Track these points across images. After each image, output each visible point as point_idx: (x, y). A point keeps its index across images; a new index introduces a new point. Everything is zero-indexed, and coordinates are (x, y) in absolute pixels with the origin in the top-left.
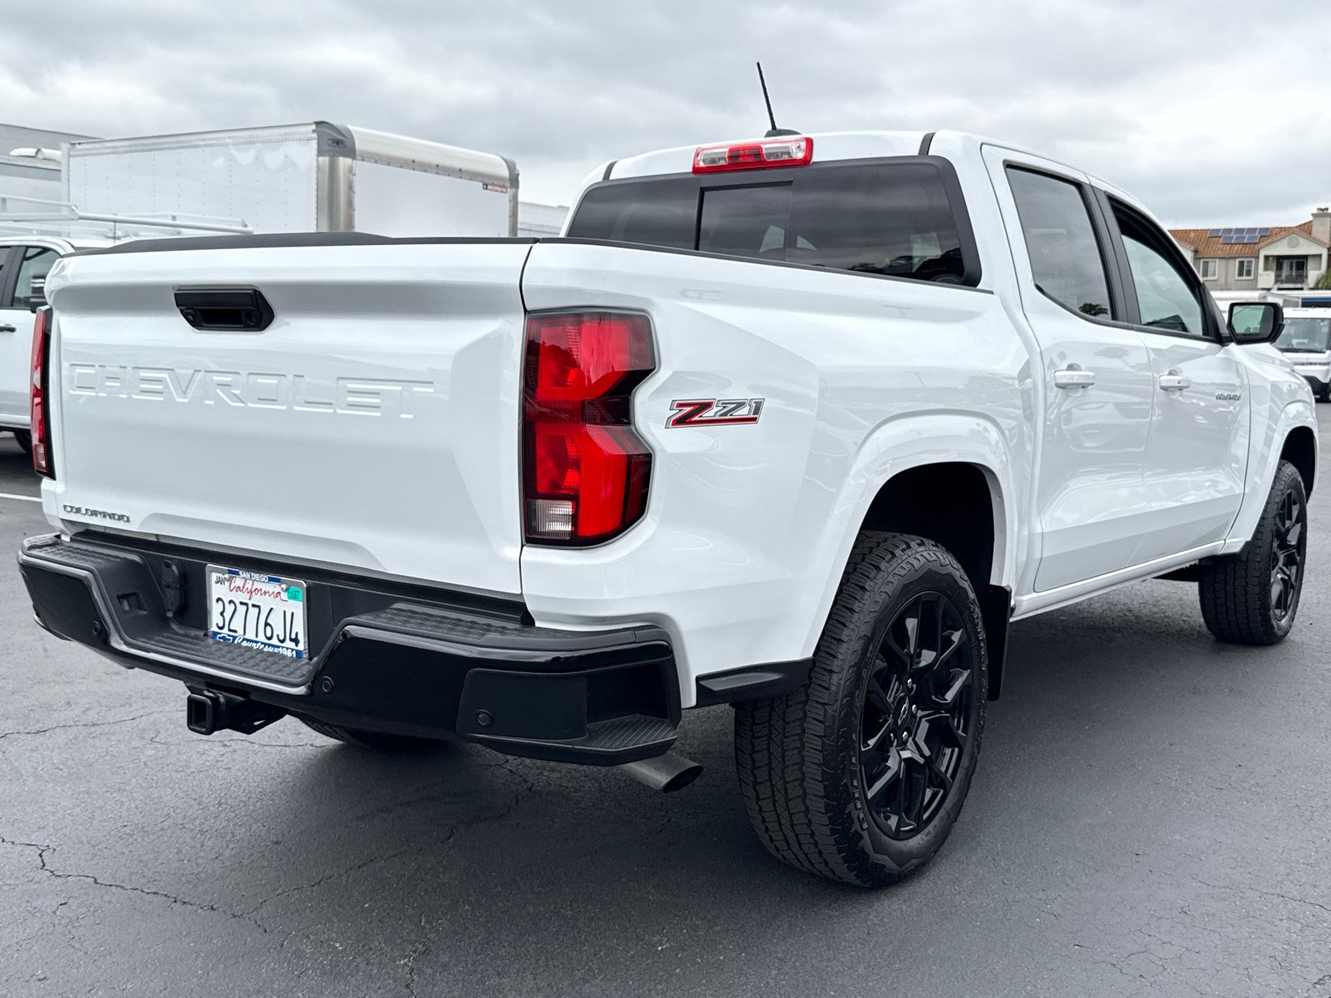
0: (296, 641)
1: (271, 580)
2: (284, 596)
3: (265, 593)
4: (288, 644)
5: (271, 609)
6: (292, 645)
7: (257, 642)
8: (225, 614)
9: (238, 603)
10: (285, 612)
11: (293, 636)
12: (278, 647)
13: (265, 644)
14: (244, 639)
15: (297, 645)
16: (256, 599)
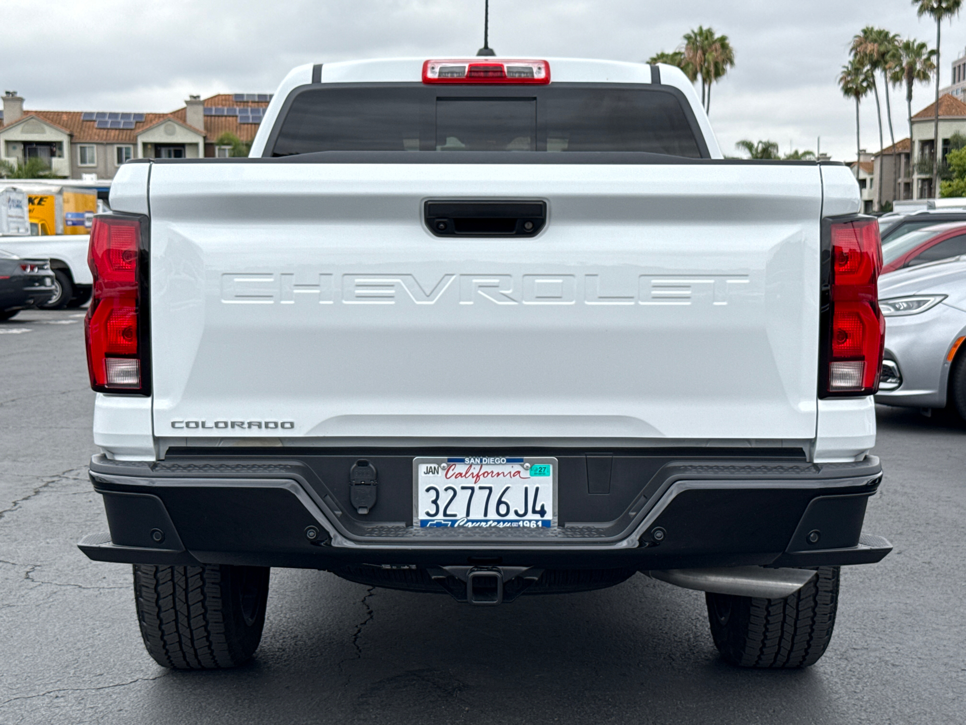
0: (542, 512)
1: (508, 461)
2: (524, 474)
3: (498, 474)
4: (530, 515)
5: (507, 488)
6: (538, 517)
7: (487, 521)
8: (439, 502)
9: (458, 489)
10: (526, 489)
11: (538, 508)
12: (518, 521)
13: (499, 521)
14: (468, 521)
15: (542, 516)
16: (483, 482)
